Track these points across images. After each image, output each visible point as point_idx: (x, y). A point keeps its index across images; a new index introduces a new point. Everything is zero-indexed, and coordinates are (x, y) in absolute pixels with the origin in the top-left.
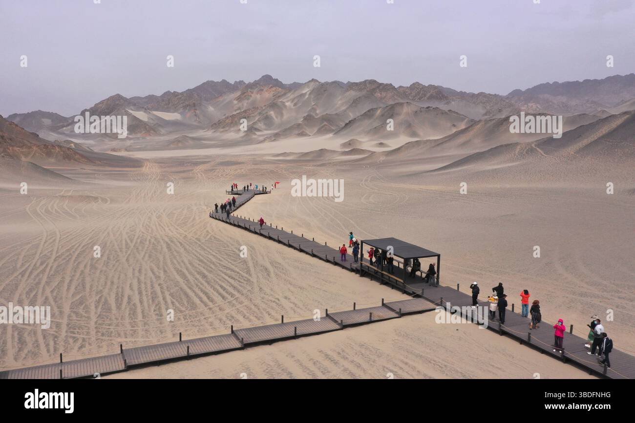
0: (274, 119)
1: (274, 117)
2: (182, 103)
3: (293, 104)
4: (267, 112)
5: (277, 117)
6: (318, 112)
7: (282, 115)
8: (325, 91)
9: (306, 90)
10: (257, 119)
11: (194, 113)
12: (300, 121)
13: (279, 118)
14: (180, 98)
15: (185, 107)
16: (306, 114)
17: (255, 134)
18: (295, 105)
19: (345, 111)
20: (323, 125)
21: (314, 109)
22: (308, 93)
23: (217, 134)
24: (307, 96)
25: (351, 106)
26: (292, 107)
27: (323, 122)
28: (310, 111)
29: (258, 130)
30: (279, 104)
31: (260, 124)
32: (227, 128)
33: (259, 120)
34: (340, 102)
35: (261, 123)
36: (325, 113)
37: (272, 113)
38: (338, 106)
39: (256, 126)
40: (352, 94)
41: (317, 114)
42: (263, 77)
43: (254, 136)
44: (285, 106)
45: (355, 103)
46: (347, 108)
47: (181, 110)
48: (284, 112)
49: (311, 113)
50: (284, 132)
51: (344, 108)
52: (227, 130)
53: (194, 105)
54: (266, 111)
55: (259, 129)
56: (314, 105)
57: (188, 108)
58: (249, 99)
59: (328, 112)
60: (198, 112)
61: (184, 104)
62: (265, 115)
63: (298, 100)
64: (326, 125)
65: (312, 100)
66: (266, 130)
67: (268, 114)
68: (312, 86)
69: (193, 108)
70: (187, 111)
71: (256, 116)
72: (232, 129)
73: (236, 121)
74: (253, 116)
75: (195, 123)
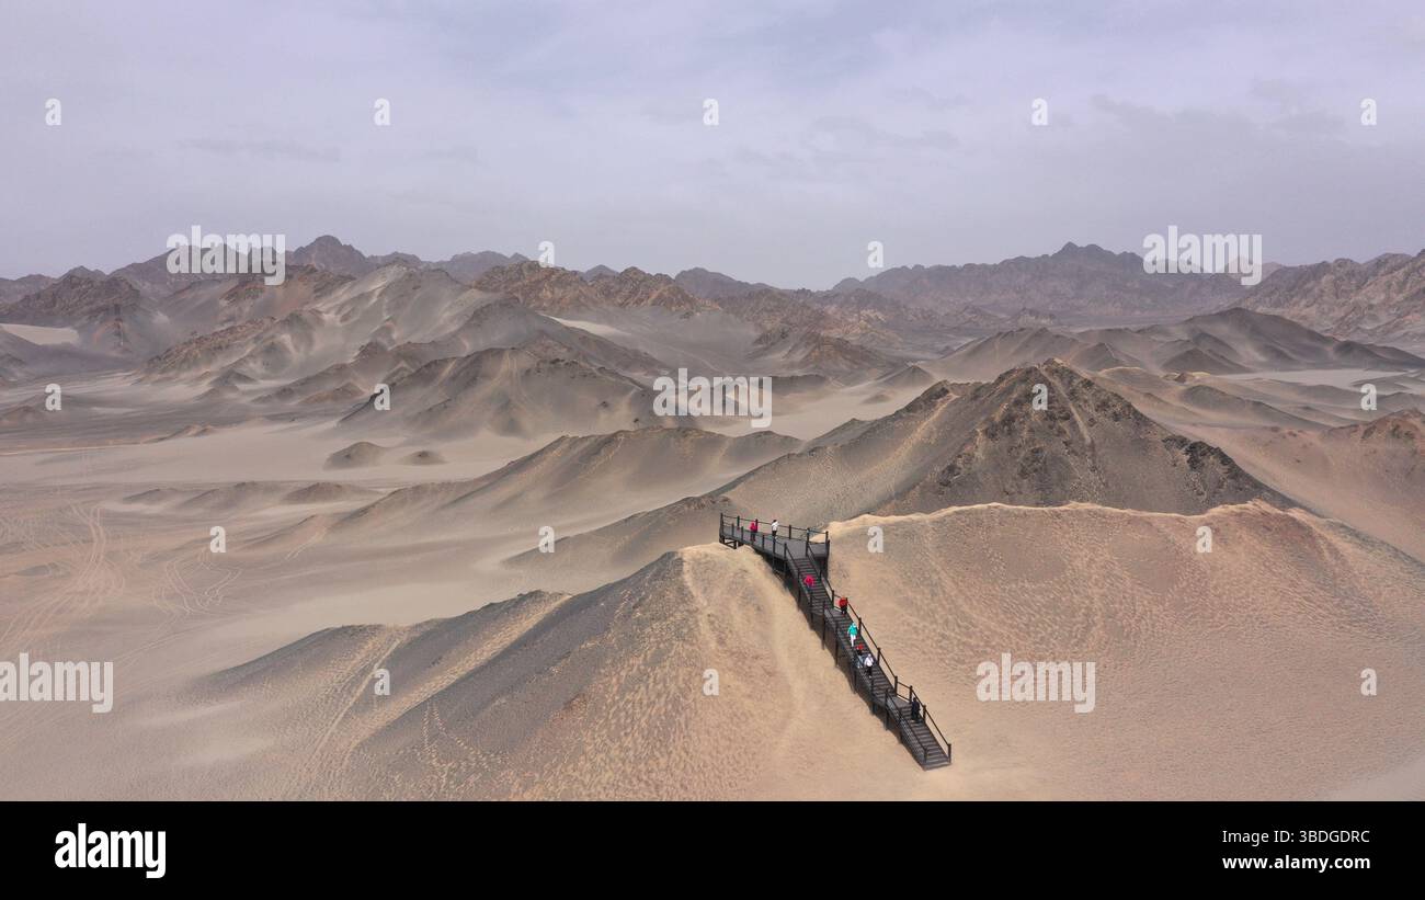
0: (289, 352)
1: (291, 347)
2: (87, 304)
3: (339, 316)
4: (273, 337)
5: (296, 347)
6: (395, 336)
7: (310, 342)
8: (414, 288)
9: (377, 285)
10: (248, 351)
11: (116, 329)
12: (351, 358)
13: (302, 348)
14: (85, 292)
15: (93, 314)
16: (367, 341)
17: (235, 389)
18: (345, 318)
19: (454, 335)
20: (395, 369)
21: (386, 330)
22: (377, 293)
23: (146, 388)
24: (374, 300)
25: (467, 325)
26: (339, 324)
27: (398, 362)
28: (378, 333)
29: (245, 378)
30: (306, 316)
31: (251, 365)
32: (171, 374)
33: (251, 356)
34: (447, 315)
35: (255, 362)
36: (406, 341)
37: (286, 338)
38: (441, 322)
39: (243, 370)
40: (475, 297)
41: (392, 341)
42: (318, 239)
43: (231, 395)
44: (320, 321)
45: (478, 317)
46: (459, 330)
47: (84, 320)
48: (317, 335)
49: (379, 339)
50: (302, 384)
51: (453, 328)
52: (169, 379)
53: (117, 308)
54: (271, 333)
55: (248, 374)
56: (388, 320)
57: (101, 315)
58: (257, 296)
59: (414, 339)
60: (125, 326)
61: (94, 307)
62: (268, 343)
63: (353, 310)
64: (406, 370)
65: (384, 307)
66: (264, 377)
67: (275, 340)
68: (393, 273)
69: (115, 317)
70: (97, 323)
71: (246, 344)
72: (184, 375)
73: (196, 357)
74: (240, 345)
75: (114, 354)
